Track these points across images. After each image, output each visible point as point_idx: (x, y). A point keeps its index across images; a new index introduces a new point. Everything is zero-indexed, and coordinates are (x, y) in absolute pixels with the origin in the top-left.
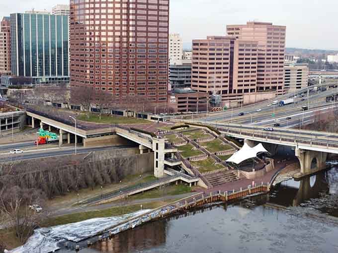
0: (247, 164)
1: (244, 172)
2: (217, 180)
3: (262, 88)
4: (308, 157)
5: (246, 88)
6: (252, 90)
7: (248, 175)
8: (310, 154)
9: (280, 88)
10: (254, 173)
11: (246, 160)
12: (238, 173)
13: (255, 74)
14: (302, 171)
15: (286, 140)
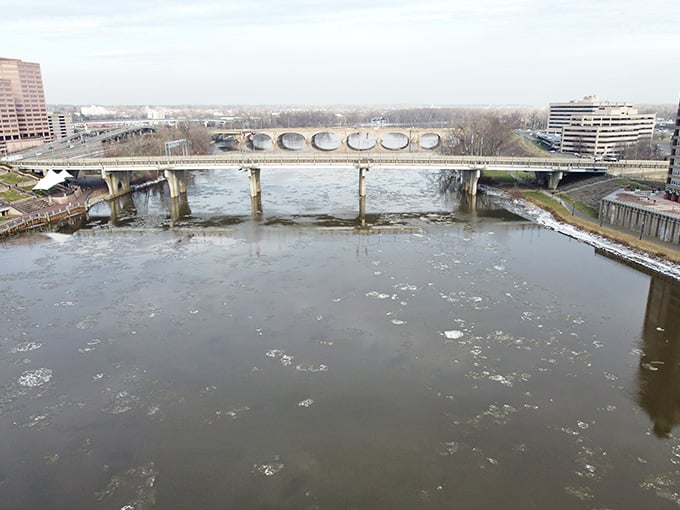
0: (55, 191)
1: (54, 198)
2: (29, 207)
3: (26, 135)
4: (114, 179)
5: (8, 134)
6: (16, 137)
7: (59, 200)
8: (116, 176)
9: (47, 134)
10: (65, 197)
11: (53, 187)
12: (50, 199)
13: (16, 118)
14: (111, 193)
15: (90, 164)
